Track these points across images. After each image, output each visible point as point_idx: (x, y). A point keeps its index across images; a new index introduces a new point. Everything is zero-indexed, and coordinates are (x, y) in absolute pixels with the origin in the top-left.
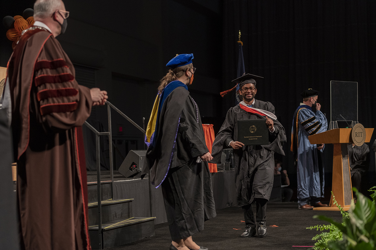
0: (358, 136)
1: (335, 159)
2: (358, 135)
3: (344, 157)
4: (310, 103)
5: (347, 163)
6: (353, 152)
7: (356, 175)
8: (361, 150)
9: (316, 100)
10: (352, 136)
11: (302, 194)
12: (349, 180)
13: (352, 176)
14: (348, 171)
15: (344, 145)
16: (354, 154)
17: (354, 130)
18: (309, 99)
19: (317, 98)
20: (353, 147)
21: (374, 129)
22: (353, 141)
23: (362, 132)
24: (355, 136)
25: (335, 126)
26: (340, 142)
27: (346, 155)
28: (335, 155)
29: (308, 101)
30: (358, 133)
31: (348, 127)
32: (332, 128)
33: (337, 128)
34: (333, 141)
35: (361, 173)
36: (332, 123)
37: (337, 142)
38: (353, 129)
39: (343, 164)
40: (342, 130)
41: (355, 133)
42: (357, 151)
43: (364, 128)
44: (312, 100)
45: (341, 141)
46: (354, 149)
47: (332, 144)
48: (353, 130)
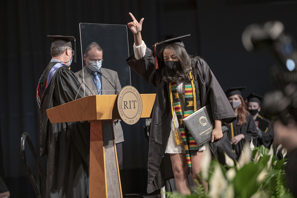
0: (129, 107)
2: (128, 105)
5: (112, 153)
10: (118, 107)
12: (117, 181)
17: (121, 97)
21: (156, 95)
22: (121, 115)
23: (136, 100)
24: (123, 107)
28: (93, 141)
30: (128, 103)
37: (93, 119)
38: (120, 95)
39: (107, 155)
40: (99, 98)
41: (123, 103)
43: (138, 93)
47: (87, 121)
48: (119, 98)
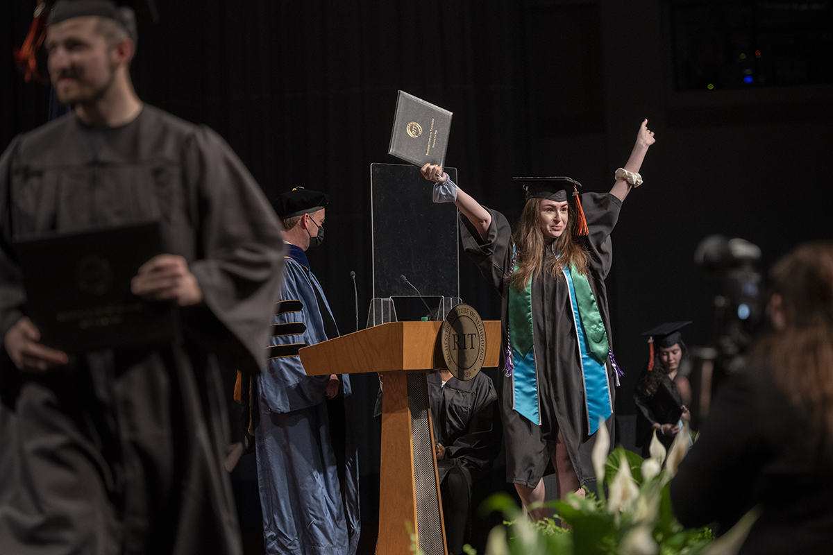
0: (462, 346)
1: (389, 423)
2: (461, 343)
3: (416, 416)
4: (303, 235)
6: (444, 401)
7: (454, 478)
8: (469, 395)
9: (320, 224)
10: (442, 346)
11: (277, 549)
13: (442, 479)
14: (430, 462)
15: (417, 379)
16: (447, 407)
17: (447, 327)
18: (300, 221)
19: (323, 217)
20: (444, 383)
22: (447, 362)
23: (475, 332)
24: (452, 347)
25: (386, 313)
26: (405, 368)
27: (424, 412)
28: (387, 412)
29: (296, 227)
30: (461, 338)
31: (427, 318)
32: (378, 321)
33: (393, 320)
34: (379, 366)
35: (470, 470)
36: (378, 304)
37: (395, 368)
38: (446, 323)
40: (409, 327)
41: (452, 337)
42: (456, 397)
43: (479, 319)
44: (308, 223)
45: (407, 365)
46: (447, 392)
48: (444, 328)
